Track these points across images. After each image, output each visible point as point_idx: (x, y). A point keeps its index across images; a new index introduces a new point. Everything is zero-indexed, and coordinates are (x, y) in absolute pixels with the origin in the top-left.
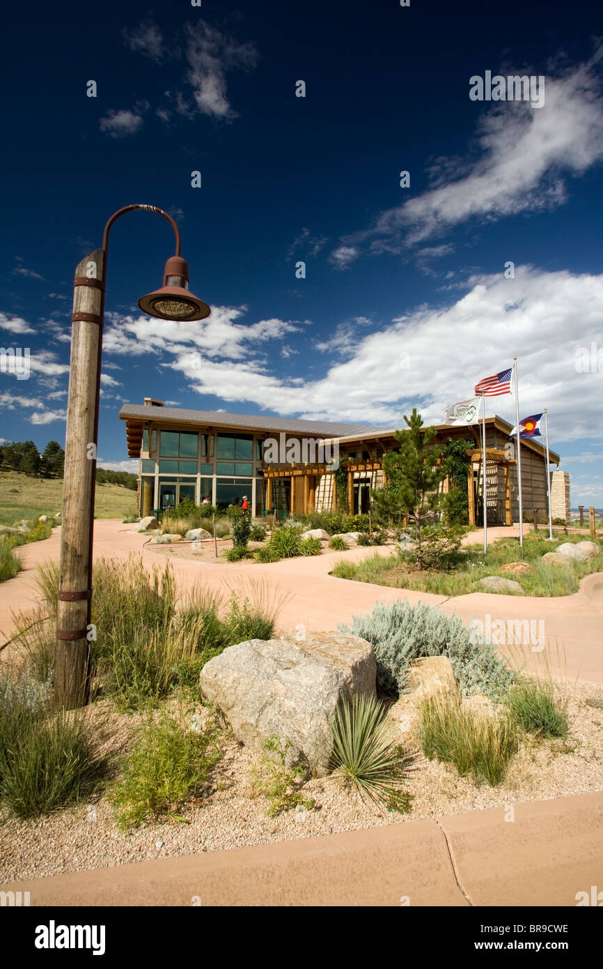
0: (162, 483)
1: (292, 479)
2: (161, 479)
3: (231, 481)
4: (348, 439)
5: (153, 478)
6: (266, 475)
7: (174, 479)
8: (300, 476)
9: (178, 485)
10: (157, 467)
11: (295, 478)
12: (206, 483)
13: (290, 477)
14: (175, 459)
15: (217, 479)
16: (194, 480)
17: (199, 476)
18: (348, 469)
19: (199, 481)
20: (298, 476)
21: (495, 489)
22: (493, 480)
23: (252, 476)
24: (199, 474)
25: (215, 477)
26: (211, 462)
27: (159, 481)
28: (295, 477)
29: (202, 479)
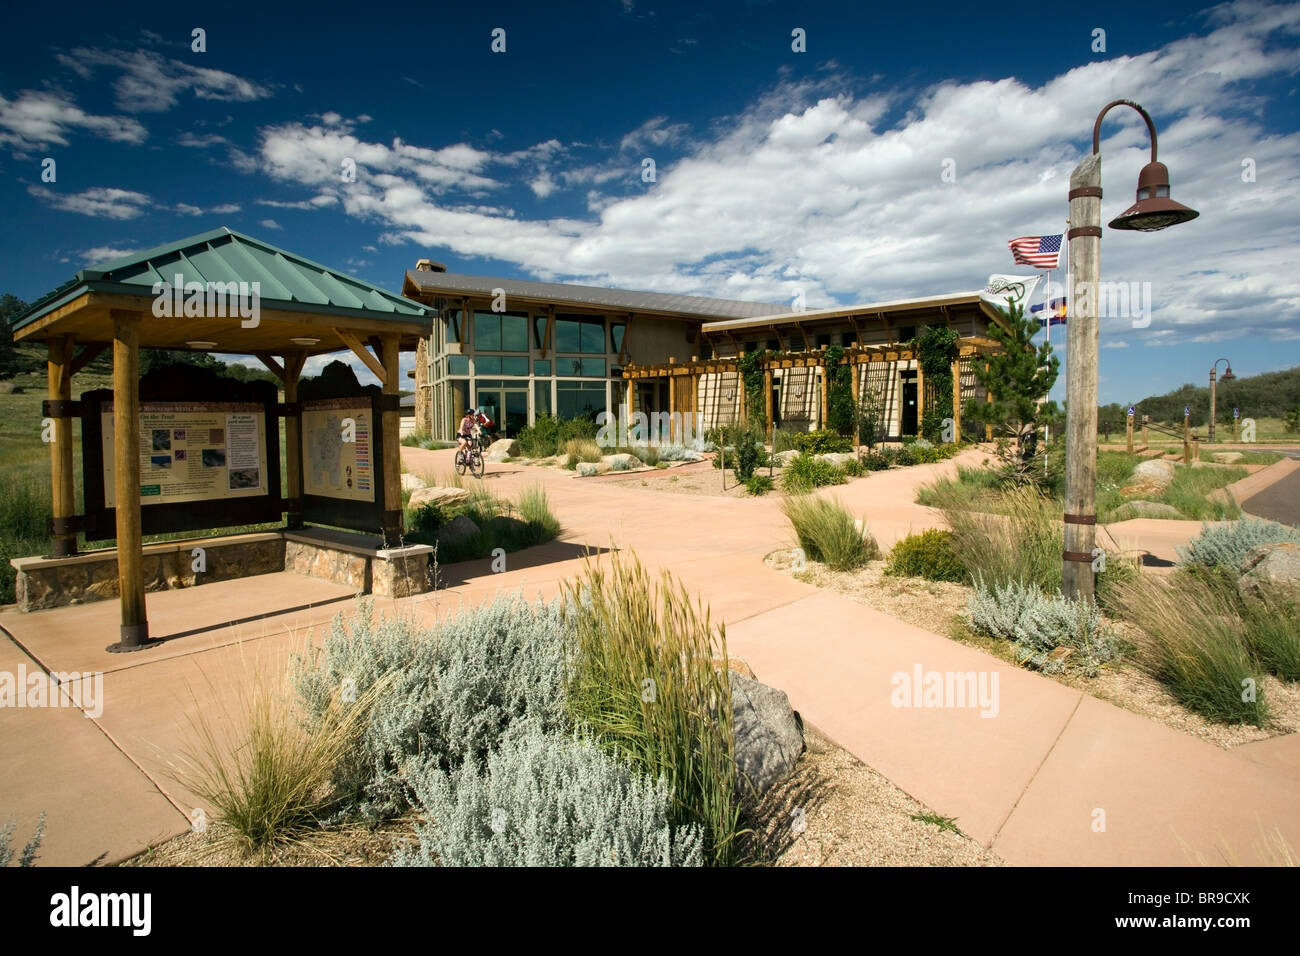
0: (481, 390)
1: (672, 381)
2: (479, 383)
3: (577, 384)
4: (748, 323)
5: (468, 381)
6: (626, 375)
7: (496, 383)
8: (684, 376)
9: (503, 391)
10: (471, 365)
11: (675, 381)
12: (543, 389)
13: (667, 378)
14: (497, 354)
15: (558, 382)
16: (525, 384)
17: (532, 378)
18: (766, 366)
19: (532, 385)
20: (680, 376)
21: (970, 393)
22: (969, 381)
23: (605, 376)
24: (532, 375)
25: (554, 379)
26: (548, 357)
27: (476, 387)
28: (675, 377)
29: (536, 382)
